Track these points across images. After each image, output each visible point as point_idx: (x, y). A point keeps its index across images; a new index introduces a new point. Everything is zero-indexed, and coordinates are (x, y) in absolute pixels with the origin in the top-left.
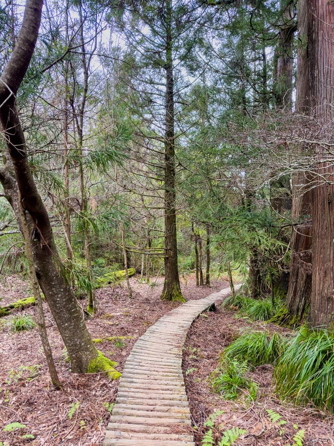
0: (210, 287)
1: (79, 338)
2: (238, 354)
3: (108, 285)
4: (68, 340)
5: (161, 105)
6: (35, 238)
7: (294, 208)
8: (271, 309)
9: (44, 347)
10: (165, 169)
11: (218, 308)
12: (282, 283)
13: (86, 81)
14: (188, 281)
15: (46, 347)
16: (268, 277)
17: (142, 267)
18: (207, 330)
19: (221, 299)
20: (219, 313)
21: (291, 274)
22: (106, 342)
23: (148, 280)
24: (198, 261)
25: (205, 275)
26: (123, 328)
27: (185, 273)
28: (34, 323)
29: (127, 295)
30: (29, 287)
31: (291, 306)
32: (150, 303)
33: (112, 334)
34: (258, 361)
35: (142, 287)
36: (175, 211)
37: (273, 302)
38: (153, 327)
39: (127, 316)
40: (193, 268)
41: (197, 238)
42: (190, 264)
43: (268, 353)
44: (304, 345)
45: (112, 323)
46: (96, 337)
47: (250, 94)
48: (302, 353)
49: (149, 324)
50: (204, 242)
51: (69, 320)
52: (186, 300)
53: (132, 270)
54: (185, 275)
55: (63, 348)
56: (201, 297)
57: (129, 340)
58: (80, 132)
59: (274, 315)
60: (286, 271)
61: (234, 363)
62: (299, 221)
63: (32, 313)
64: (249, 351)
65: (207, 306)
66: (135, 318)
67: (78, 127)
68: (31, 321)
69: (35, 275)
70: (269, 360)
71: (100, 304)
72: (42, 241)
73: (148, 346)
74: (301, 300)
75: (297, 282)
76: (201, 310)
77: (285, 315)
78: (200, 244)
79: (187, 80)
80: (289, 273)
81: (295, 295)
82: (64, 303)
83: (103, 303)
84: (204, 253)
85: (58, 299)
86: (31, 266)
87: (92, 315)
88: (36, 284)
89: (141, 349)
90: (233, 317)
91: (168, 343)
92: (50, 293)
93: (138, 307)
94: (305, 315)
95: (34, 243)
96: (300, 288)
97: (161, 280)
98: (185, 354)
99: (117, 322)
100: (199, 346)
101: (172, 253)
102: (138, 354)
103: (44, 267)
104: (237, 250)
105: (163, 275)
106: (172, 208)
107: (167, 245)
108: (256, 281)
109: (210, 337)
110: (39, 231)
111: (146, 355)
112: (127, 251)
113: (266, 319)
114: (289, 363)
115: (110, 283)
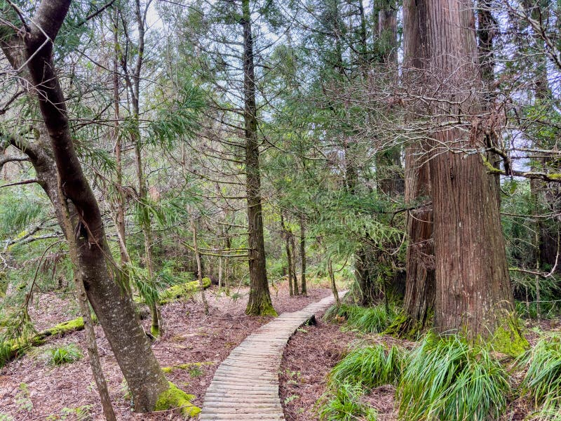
0: (307, 297)
1: (144, 365)
2: (349, 374)
3: (176, 300)
4: (129, 369)
5: (237, 69)
6: (81, 236)
7: (407, 190)
8: (385, 318)
9: (96, 379)
10: (245, 148)
11: (320, 321)
12: (397, 285)
13: (142, 38)
14: (279, 290)
15: (99, 380)
16: (379, 278)
17: (220, 275)
18: (307, 348)
19: (323, 310)
20: (321, 327)
21: (408, 272)
22: (177, 371)
23: (228, 291)
24: (290, 265)
25: (300, 282)
26: (199, 352)
27: (274, 281)
28: (79, 353)
29: (202, 312)
30: (70, 307)
31: (410, 312)
32: (232, 320)
33: (185, 361)
34: (375, 380)
35: (220, 300)
36: (260, 201)
37: (388, 310)
38: (238, 349)
39: (203, 337)
40: (284, 274)
41: (289, 236)
42: (281, 269)
43: (387, 370)
44: (432, 356)
45: (184, 347)
46: (165, 366)
47: (347, 55)
48: (430, 366)
49: (233, 345)
50: (298, 240)
51: (129, 342)
52: (279, 314)
53: (207, 280)
54: (275, 284)
55: (120, 382)
56: (296, 310)
57: (208, 367)
58: (136, 102)
59: (390, 324)
60: (401, 269)
61: (345, 386)
62: (416, 205)
63: (76, 341)
64: (363, 370)
65: (306, 319)
66: (214, 339)
67: (133, 96)
68: (76, 350)
69: (82, 284)
70: (388, 379)
71: (167, 324)
72: (89, 239)
73: (233, 372)
74: (421, 303)
75: (415, 281)
76: (299, 325)
77: (403, 323)
78: (293, 243)
79: (269, 39)
80: (405, 272)
81: (414, 298)
82: (122, 320)
83: (171, 323)
84: (297, 255)
85: (114, 315)
86: (76, 272)
87: (157, 338)
88: (83, 295)
89: (226, 376)
90: (339, 331)
91: (260, 367)
92: (103, 307)
93: (217, 326)
94: (428, 322)
95: (79, 243)
96: (420, 289)
97: (245, 291)
98: (282, 379)
99: (191, 345)
100: (299, 369)
101: (258, 254)
102: (221, 382)
103: (94, 273)
104: (343, 241)
105: (247, 285)
106: (257, 196)
107: (251, 244)
108: (365, 284)
109: (312, 357)
110: (86, 226)
111: (232, 383)
112: (200, 255)
113: (379, 330)
114: (414, 379)
115: (178, 297)
